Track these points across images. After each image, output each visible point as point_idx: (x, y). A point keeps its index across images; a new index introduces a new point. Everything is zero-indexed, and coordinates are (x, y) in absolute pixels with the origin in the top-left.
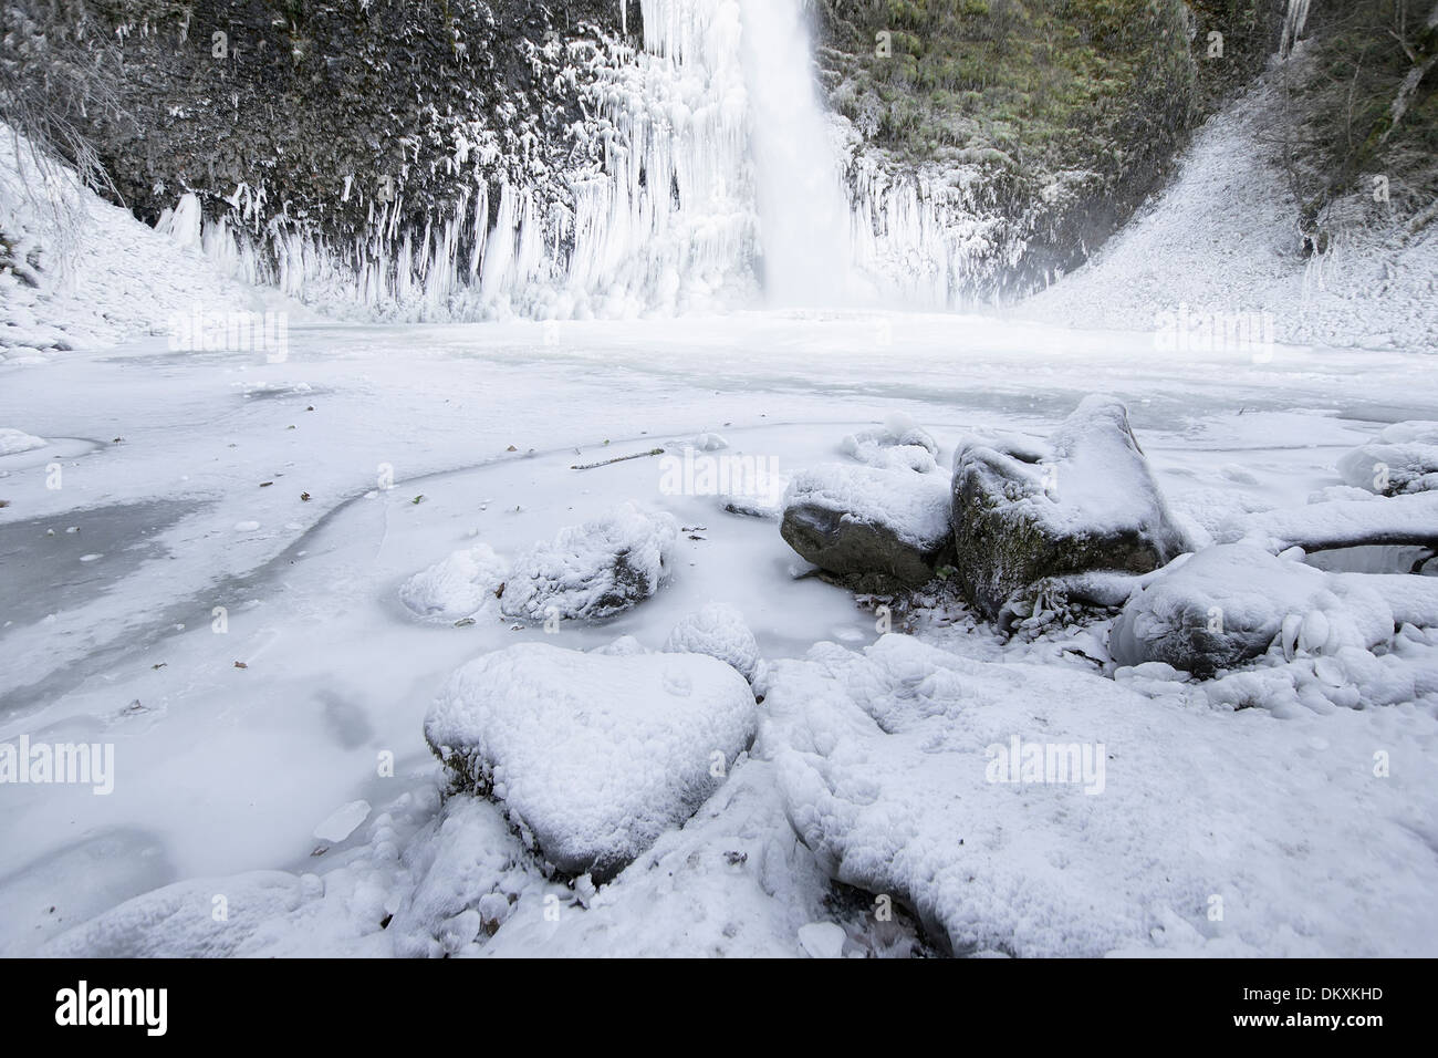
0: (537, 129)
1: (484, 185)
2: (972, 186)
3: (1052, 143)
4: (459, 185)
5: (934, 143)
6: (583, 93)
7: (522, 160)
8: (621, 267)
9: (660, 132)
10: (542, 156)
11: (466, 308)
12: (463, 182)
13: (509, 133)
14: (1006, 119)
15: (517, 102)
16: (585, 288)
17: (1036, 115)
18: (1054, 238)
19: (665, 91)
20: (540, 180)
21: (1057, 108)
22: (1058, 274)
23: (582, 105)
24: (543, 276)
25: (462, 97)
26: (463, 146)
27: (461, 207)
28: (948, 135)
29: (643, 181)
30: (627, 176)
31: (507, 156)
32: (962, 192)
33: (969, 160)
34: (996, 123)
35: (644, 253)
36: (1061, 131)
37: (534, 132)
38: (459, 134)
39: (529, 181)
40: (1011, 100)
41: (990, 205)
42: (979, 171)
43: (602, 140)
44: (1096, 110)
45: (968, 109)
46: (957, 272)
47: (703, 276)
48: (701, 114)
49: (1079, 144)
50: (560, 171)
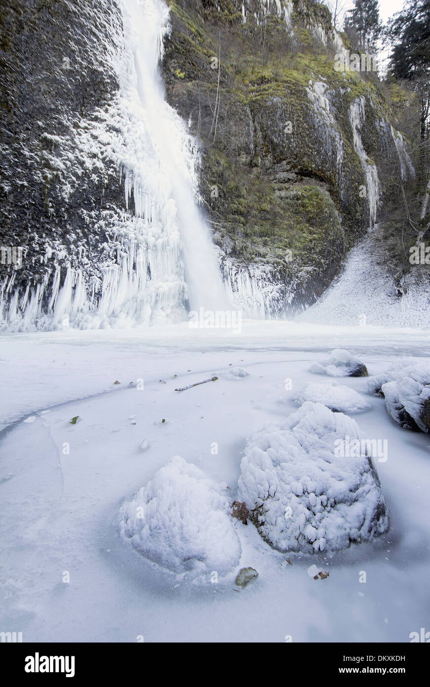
0: (86, 245)
1: (58, 268)
2: (270, 272)
3: (298, 257)
4: (46, 268)
5: (253, 256)
6: (108, 231)
7: (78, 258)
8: (124, 305)
9: (143, 247)
10: (87, 257)
11: (45, 325)
12: (48, 267)
13: (72, 246)
14: (280, 248)
15: (77, 234)
16: (106, 314)
17: (291, 246)
18: (304, 292)
19: (144, 231)
20: (86, 267)
21: (298, 244)
22: (307, 306)
23: (107, 236)
24: (86, 309)
25: (50, 230)
26: (49, 252)
27: (46, 278)
28: (259, 253)
29: (134, 268)
30: (127, 266)
31: (71, 256)
32: (267, 274)
33: (268, 263)
34: (277, 249)
35: (135, 299)
36: (301, 252)
37: (84, 246)
38: (48, 246)
39: (81, 267)
40: (281, 241)
41: (278, 279)
42: (272, 267)
43: (116, 250)
44: (312, 245)
45: (265, 244)
46: (268, 307)
47: (162, 308)
48: (160, 241)
49: (308, 257)
50: (96, 263)
